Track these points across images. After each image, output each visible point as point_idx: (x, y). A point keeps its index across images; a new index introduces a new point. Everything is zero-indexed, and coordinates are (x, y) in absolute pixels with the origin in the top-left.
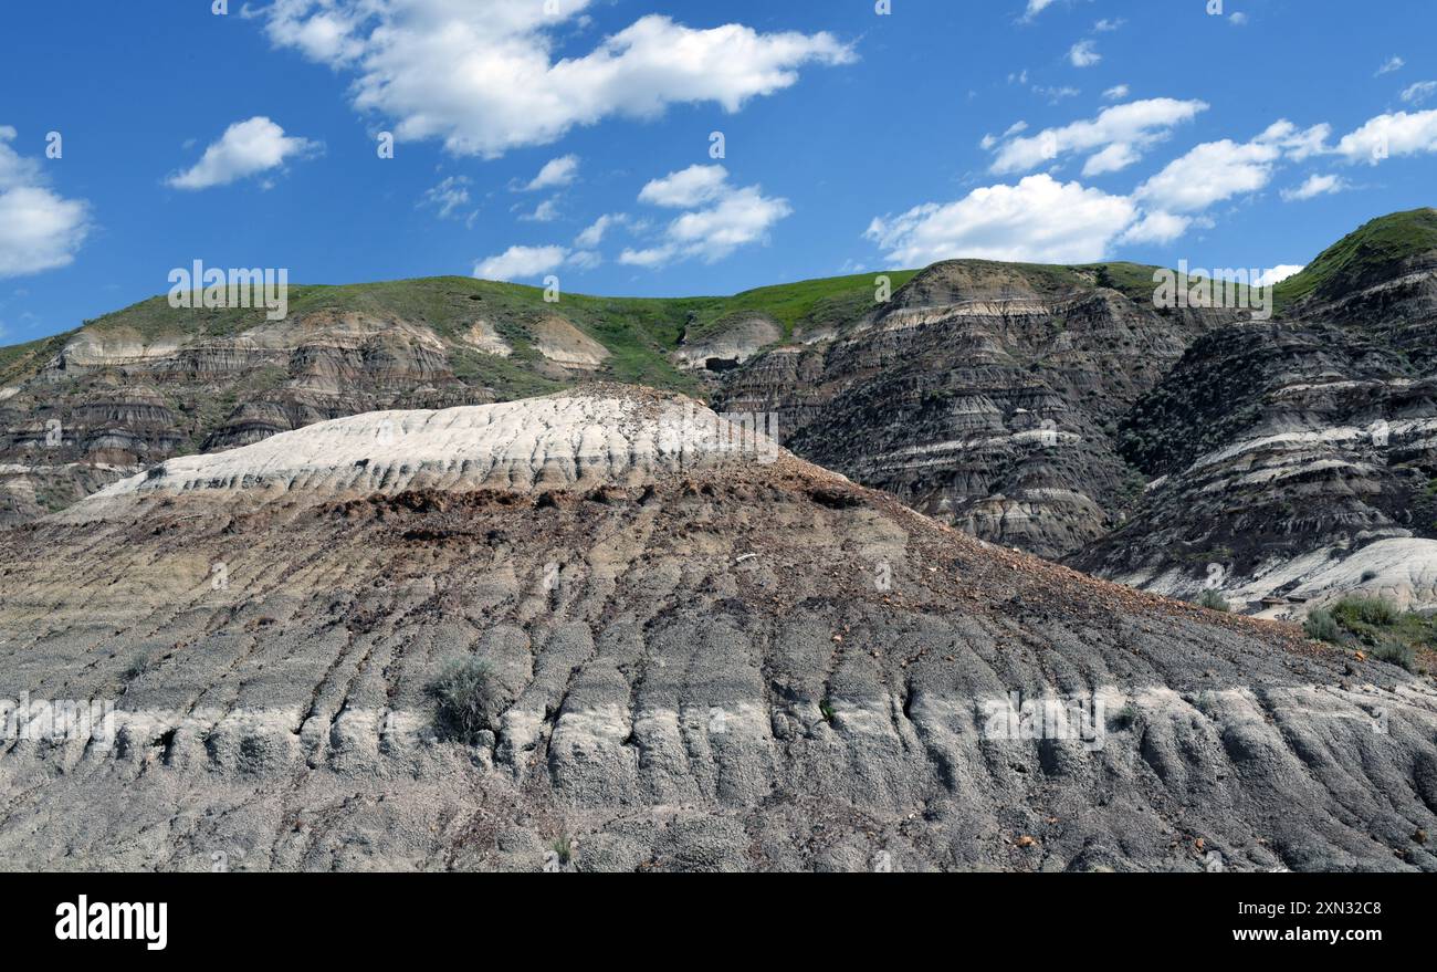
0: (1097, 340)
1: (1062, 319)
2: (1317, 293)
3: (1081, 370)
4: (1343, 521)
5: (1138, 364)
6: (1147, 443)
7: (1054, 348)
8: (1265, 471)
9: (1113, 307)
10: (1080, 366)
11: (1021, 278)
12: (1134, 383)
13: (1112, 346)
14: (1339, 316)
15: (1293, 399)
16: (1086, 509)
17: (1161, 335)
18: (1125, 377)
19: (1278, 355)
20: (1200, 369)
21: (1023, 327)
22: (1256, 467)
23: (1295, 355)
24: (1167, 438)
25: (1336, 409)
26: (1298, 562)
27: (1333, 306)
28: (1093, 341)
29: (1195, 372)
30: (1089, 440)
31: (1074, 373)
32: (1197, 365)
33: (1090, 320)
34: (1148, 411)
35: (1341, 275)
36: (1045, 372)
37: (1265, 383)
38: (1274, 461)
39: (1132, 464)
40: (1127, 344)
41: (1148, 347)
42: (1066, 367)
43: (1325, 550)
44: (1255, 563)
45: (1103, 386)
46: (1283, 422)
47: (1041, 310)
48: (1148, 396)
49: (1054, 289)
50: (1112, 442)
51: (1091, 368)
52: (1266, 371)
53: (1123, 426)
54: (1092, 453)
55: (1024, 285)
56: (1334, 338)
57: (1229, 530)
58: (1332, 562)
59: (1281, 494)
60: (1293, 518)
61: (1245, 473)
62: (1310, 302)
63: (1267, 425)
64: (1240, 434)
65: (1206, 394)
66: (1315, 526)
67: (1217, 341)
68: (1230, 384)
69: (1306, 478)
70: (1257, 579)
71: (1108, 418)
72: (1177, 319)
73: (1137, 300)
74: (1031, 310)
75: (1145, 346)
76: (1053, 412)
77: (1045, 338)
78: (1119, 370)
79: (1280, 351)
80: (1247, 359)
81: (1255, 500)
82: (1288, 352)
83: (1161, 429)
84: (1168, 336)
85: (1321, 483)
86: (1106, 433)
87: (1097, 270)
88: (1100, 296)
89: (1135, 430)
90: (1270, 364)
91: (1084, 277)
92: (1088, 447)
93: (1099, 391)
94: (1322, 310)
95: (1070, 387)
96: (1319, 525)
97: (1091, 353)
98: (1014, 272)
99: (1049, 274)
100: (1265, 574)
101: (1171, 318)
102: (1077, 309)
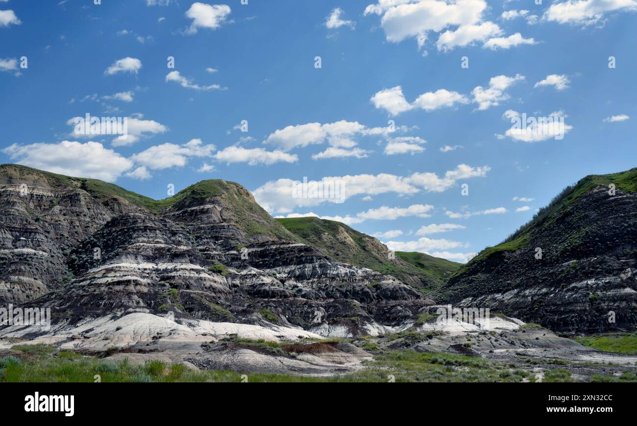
0: (72, 212)
1: (58, 199)
2: (173, 207)
3: (60, 224)
4: (125, 303)
5: (88, 225)
6: (79, 261)
7: (51, 212)
8: (106, 278)
9: (82, 198)
10: (59, 222)
11: (44, 178)
12: (83, 233)
13: (78, 215)
14: (178, 217)
15: (136, 249)
16: (39, 288)
17: (101, 214)
18: (80, 230)
19: (141, 229)
20: (110, 231)
21: (39, 201)
22: (104, 276)
23: (148, 231)
24: (88, 259)
25: (152, 255)
26: (98, 320)
27: (177, 213)
28: (70, 212)
29: (108, 232)
30: (52, 256)
31: (56, 225)
32: (110, 229)
33: (71, 202)
34: (84, 246)
35: (183, 201)
36: (42, 222)
37: (132, 240)
38: (112, 274)
39: (71, 269)
40: (85, 215)
41: (94, 218)
42: (52, 222)
43: (110, 316)
44: (80, 319)
45: (69, 232)
46: (127, 258)
47: (50, 194)
48: (86, 239)
49: (58, 186)
50: (65, 258)
51: (65, 224)
52: (135, 236)
53: (72, 253)
54: (51, 262)
55: (45, 181)
56: (168, 226)
57: (78, 303)
58: (110, 321)
59: (106, 289)
60: (105, 301)
61: (99, 278)
62: (170, 210)
63: (120, 258)
64: (108, 261)
65: (109, 242)
66: (113, 305)
67: (120, 220)
68: (120, 239)
69: (119, 283)
70: (77, 327)
71: (67, 247)
72: (111, 208)
73: (96, 197)
74: (45, 194)
75: (93, 218)
76: (39, 241)
77: (48, 207)
78: (78, 226)
79: (142, 228)
80: (128, 229)
81: (95, 291)
82: (146, 229)
83: (87, 255)
84: (104, 215)
85: (124, 286)
86: (63, 254)
87: (82, 181)
88: (77, 192)
89: (76, 254)
90: (137, 233)
91: (75, 183)
92: (51, 259)
93: (66, 235)
94: (173, 214)
95: (52, 231)
96: (114, 304)
97: (67, 217)
98: (42, 175)
99: (58, 179)
100: (82, 324)
101: (109, 207)
102: (67, 196)
